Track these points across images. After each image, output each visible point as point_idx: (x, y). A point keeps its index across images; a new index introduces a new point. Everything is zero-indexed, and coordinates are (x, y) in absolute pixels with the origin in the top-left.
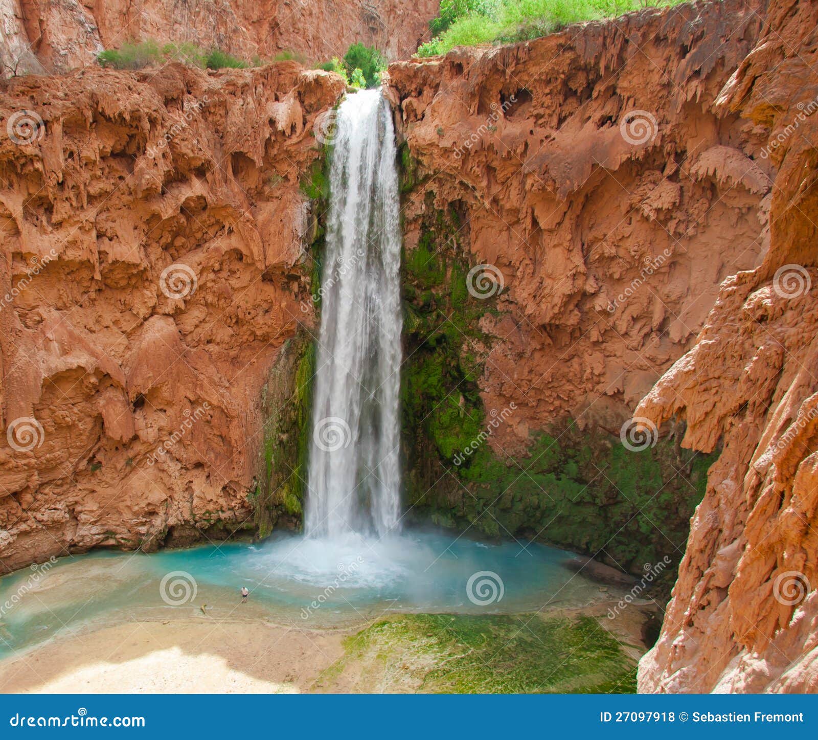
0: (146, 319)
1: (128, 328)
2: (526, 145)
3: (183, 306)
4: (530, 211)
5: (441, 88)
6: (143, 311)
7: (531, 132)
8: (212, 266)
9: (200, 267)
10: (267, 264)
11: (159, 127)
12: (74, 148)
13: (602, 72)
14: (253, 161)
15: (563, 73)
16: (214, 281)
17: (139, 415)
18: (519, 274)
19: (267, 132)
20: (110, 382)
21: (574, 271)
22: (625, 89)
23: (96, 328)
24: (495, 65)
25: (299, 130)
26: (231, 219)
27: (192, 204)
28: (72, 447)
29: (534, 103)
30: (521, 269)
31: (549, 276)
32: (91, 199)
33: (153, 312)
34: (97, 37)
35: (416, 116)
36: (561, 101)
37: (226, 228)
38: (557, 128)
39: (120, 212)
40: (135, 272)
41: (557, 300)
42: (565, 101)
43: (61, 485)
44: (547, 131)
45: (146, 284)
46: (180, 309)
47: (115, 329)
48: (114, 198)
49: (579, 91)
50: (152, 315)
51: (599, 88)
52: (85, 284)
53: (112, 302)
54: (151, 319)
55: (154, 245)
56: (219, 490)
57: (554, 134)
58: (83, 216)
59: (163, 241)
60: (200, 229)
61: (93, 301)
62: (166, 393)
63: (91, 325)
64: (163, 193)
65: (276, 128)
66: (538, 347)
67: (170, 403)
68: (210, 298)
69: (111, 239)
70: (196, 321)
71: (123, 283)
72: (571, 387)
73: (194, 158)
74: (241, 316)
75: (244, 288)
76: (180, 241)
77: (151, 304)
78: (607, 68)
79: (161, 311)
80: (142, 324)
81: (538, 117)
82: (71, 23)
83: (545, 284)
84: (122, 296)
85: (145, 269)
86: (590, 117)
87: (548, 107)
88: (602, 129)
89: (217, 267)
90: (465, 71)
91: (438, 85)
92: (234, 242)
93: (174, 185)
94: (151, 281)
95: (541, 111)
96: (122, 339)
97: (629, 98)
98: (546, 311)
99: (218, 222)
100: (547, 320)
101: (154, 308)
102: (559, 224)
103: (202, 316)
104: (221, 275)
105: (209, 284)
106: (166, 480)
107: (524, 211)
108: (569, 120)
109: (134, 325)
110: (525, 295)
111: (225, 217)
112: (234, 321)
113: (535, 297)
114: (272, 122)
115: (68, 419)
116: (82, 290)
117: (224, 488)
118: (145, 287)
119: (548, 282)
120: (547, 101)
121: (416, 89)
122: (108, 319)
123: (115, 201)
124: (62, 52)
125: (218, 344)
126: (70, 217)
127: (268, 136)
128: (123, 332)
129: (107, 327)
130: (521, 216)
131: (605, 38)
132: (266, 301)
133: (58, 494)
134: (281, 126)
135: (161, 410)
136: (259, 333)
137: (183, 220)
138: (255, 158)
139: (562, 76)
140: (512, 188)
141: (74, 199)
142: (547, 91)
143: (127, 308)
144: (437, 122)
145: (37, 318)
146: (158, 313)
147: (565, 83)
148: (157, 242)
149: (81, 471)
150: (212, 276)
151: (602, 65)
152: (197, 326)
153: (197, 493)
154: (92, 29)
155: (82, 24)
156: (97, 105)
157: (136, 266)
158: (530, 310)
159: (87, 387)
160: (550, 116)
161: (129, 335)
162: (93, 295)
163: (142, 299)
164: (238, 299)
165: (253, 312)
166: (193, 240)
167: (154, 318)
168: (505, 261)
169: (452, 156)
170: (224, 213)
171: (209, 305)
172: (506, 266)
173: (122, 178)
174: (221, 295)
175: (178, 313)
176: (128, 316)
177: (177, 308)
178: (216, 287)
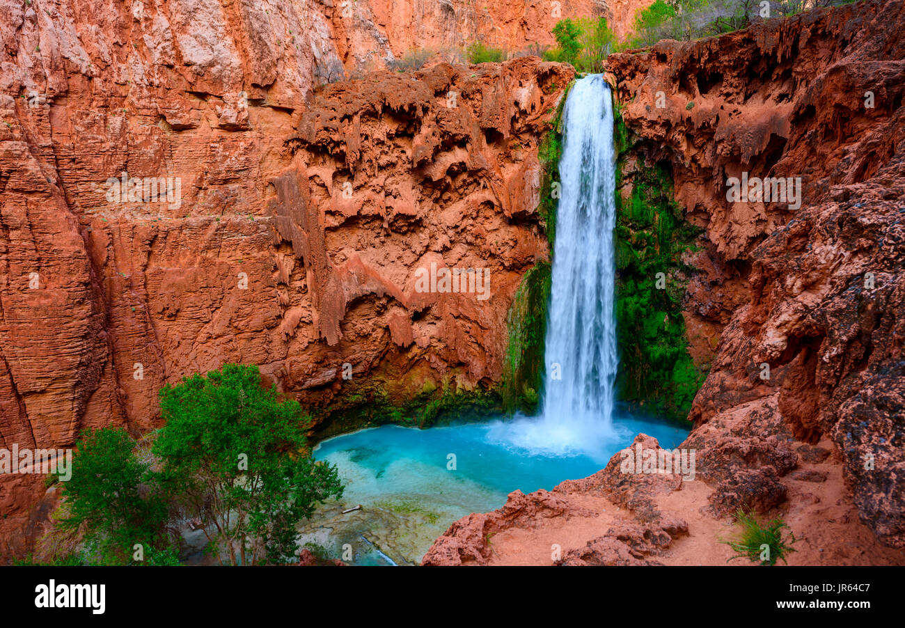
0: (421, 255)
1: (408, 262)
2: (718, 118)
3: (448, 245)
4: (721, 169)
5: (649, 73)
6: (419, 249)
7: (722, 108)
9: (462, 215)
10: (513, 212)
11: (430, 113)
12: (369, 133)
13: (779, 60)
14: (502, 135)
15: (747, 60)
17: (416, 326)
18: (713, 219)
19: (513, 111)
20: (395, 302)
21: (757, 218)
22: (798, 73)
23: (386, 262)
24: (692, 56)
25: (537, 109)
26: (485, 178)
27: (456, 168)
28: (368, 350)
29: (725, 83)
30: (714, 215)
31: (736, 222)
32: (381, 168)
33: (427, 248)
34: (388, 46)
35: (629, 95)
36: (747, 82)
37: (482, 185)
38: (744, 103)
39: (401, 177)
40: (413, 221)
41: (743, 241)
42: (750, 82)
43: (361, 377)
44: (735, 106)
45: (422, 228)
46: (446, 247)
47: (399, 263)
48: (398, 166)
49: (761, 74)
50: (425, 252)
51: (779, 71)
52: (377, 231)
53: (397, 243)
54: (426, 255)
55: (427, 199)
56: (475, 384)
57: (740, 108)
58: (374, 181)
60: (461, 187)
61: (383, 243)
62: (435, 311)
63: (381, 261)
64: (434, 161)
65: (520, 108)
66: (729, 277)
67: (438, 318)
68: (470, 238)
69: (395, 197)
70: (459, 256)
71: (405, 229)
73: (456, 135)
74: (493, 251)
75: (495, 230)
76: (447, 195)
77: (425, 243)
78: (783, 56)
79: (433, 249)
80: (418, 259)
81: (728, 95)
82: (369, 38)
83: (733, 228)
84: (404, 239)
85: (421, 218)
86: (770, 95)
87: (736, 87)
88: (780, 104)
89: (474, 214)
90: (669, 59)
91: (647, 71)
92: (488, 195)
93: (442, 154)
94: (425, 227)
95: (730, 90)
96: (405, 271)
97: (802, 80)
98: (734, 251)
99: (475, 180)
100: (735, 257)
101: (427, 246)
103: (463, 252)
104: (477, 220)
105: (469, 228)
106: (436, 375)
107: (717, 169)
108: (754, 96)
109: (413, 260)
110: (717, 236)
111: (481, 177)
112: (488, 255)
113: (725, 237)
114: (517, 104)
115: (365, 330)
116: (375, 235)
117: (479, 383)
118: (420, 232)
119: (735, 227)
120: (735, 81)
121: (629, 74)
122: (393, 256)
123: (398, 168)
124: (363, 61)
126: (366, 183)
127: (513, 114)
128: (405, 265)
129: (393, 262)
130: (715, 173)
131: (781, 33)
132: (512, 239)
133: (359, 384)
134: (523, 107)
135: (433, 323)
137: (449, 180)
138: (503, 132)
139: (747, 63)
140: (707, 151)
141: (368, 169)
142: (735, 74)
143: (408, 246)
144: (646, 100)
145: (343, 257)
146: (430, 250)
147: (749, 68)
148: (430, 197)
149: (375, 367)
150: (471, 221)
151: (779, 55)
152: (460, 259)
153: (459, 385)
154: (384, 41)
155: (377, 38)
156: (385, 99)
157: (413, 217)
158: (721, 248)
159: (378, 306)
160: (738, 94)
161: (409, 266)
162: (383, 238)
163: (418, 240)
164: (491, 238)
165: (502, 248)
166: (457, 194)
167: (429, 253)
168: (702, 208)
169: (657, 127)
170: (480, 174)
171: (469, 243)
172: (702, 212)
173: (404, 152)
174: (478, 235)
175: (444, 250)
176: (408, 253)
177: (444, 246)
178: (474, 230)
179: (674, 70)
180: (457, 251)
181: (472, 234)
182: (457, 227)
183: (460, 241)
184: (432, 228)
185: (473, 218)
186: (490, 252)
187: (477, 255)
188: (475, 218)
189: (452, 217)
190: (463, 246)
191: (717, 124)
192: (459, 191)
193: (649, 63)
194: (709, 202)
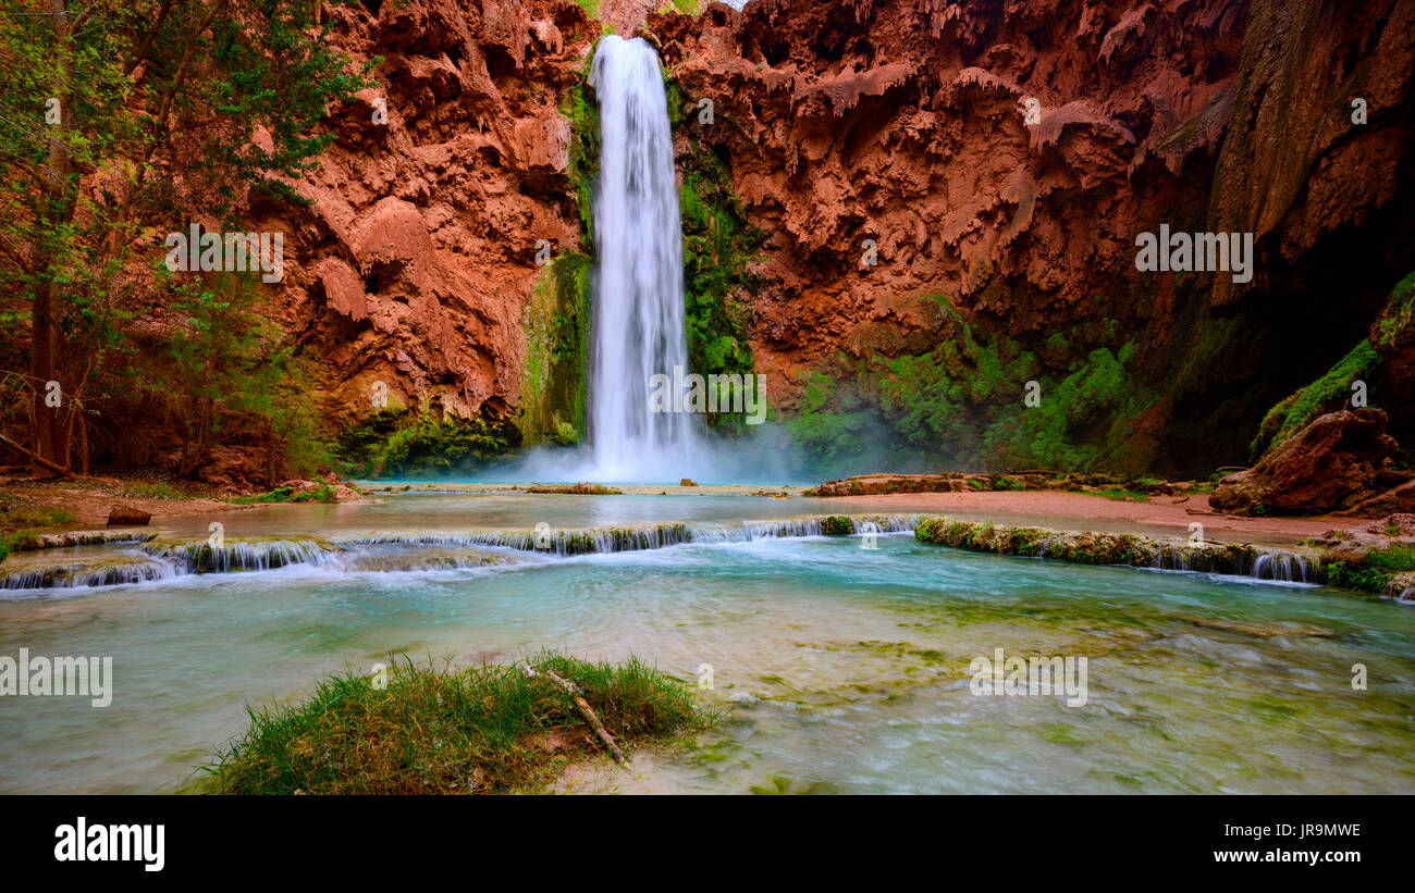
0: (380, 197)
1: (356, 200)
2: (793, 82)
4: (796, 147)
5: (703, 35)
6: (378, 185)
7: (796, 74)
8: (464, 159)
9: (450, 155)
10: (531, 164)
14: (512, 62)
15: (821, 23)
16: (464, 176)
17: (373, 299)
18: (788, 210)
20: (335, 247)
21: (846, 196)
22: (876, 38)
23: (317, 182)
25: (559, 49)
26: (486, 115)
27: (443, 79)
28: (275, 319)
29: (793, 53)
30: (789, 205)
31: (822, 202)
33: (391, 190)
37: (481, 124)
41: (832, 223)
45: (384, 152)
46: (424, 196)
47: (340, 195)
50: (389, 193)
53: (338, 160)
54: (387, 199)
55: (397, 110)
56: (476, 410)
59: (407, 111)
60: (446, 121)
62: (410, 273)
66: (808, 284)
67: (412, 294)
68: (460, 196)
70: (442, 219)
71: (356, 137)
72: (842, 320)
74: (495, 225)
75: (500, 195)
76: (423, 125)
77: (390, 176)
79: (400, 193)
80: (375, 201)
81: (799, 63)
83: (819, 209)
84: (352, 159)
86: (845, 67)
87: (807, 57)
89: (469, 160)
91: (700, 32)
92: (490, 140)
94: (390, 153)
95: (801, 58)
96: (350, 211)
97: (880, 47)
98: (820, 238)
99: (470, 114)
100: (822, 245)
101: (391, 184)
102: (827, 156)
103: (449, 215)
104: (474, 173)
105: (458, 178)
106: (408, 385)
107: (791, 148)
109: (365, 199)
110: (796, 226)
111: (480, 112)
112: (487, 230)
117: (483, 408)
118: (381, 157)
119: (821, 208)
122: (331, 178)
125: (467, 254)
127: (528, 42)
128: (351, 203)
129: (330, 186)
130: (788, 153)
132: (524, 214)
135: (401, 299)
136: (516, 249)
137: (431, 95)
138: (516, 58)
139: (821, 26)
142: (805, 42)
143: (357, 175)
146: (396, 193)
148: (400, 111)
150: (463, 170)
152: (442, 225)
153: (448, 410)
158: (803, 238)
159: (305, 238)
160: (810, 63)
161: (357, 209)
163: (377, 172)
164: (492, 206)
165: (509, 225)
166: (437, 134)
167: (391, 198)
168: (771, 202)
169: (724, 85)
170: (479, 105)
171: (458, 205)
172: (771, 209)
173: (363, 19)
174: (473, 195)
175: (421, 201)
176: (356, 185)
177: (421, 192)
178: (467, 184)
179: (737, 27)
180: (439, 212)
181: (464, 189)
182: (439, 171)
183: (442, 199)
184: (401, 158)
185: (465, 166)
186: (490, 225)
187: (469, 228)
188: (470, 168)
189: (433, 153)
190: (448, 206)
191: (792, 88)
192: (442, 127)
193: (702, 26)
194: (779, 193)
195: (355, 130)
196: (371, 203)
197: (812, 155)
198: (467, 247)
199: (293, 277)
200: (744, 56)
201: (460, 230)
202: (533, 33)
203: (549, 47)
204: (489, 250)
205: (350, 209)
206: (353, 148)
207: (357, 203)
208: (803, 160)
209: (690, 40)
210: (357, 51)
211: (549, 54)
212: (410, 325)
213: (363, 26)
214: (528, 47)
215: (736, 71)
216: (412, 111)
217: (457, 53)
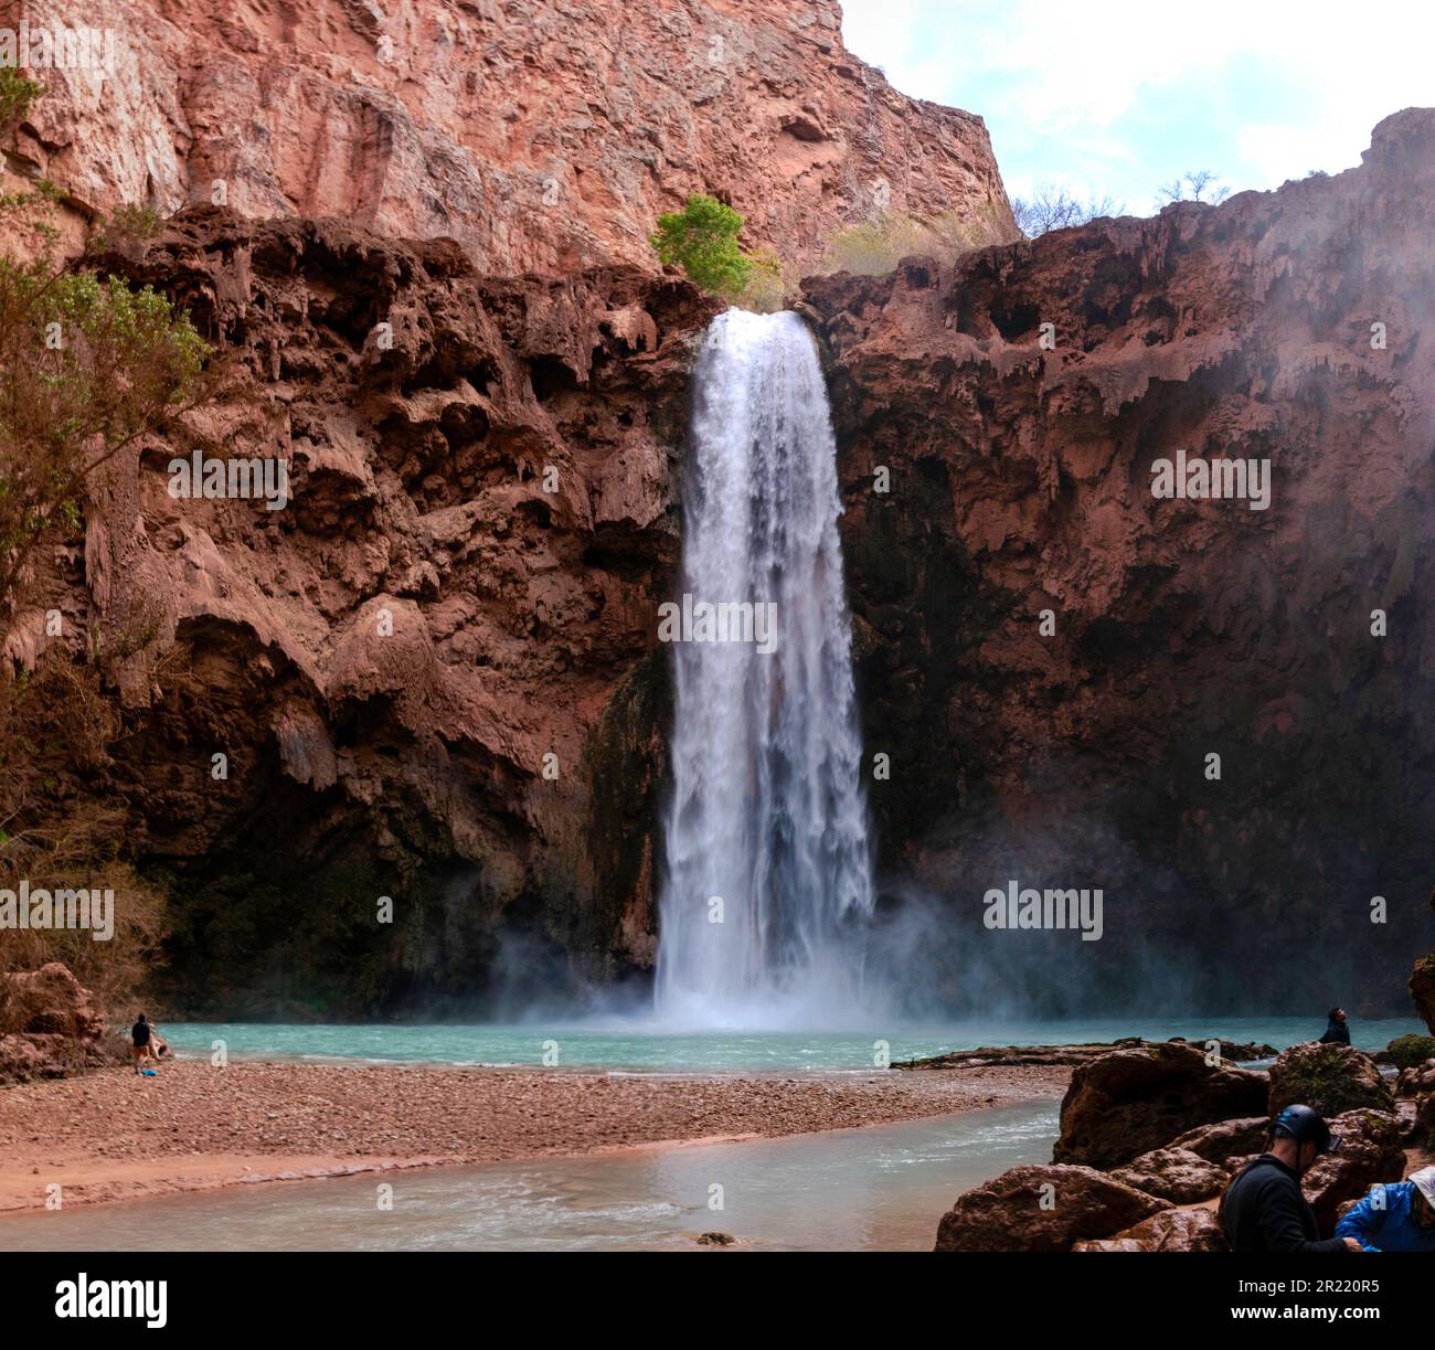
0: (365, 597)
1: (331, 605)
2: (1043, 362)
3: (436, 582)
4: (1054, 459)
6: (363, 581)
8: (494, 524)
9: (472, 520)
10: (599, 520)
12: (267, 291)
13: (1146, 273)
14: (572, 373)
15: (1087, 277)
16: (494, 549)
18: (1045, 556)
19: (596, 340)
22: (1178, 298)
23: (274, 588)
24: (984, 261)
25: (650, 345)
26: (530, 455)
27: (462, 418)
30: (1047, 551)
31: (1098, 545)
32: (288, 371)
33: (380, 585)
35: (854, 333)
36: (1085, 322)
37: (520, 471)
38: (1085, 351)
39: (334, 407)
40: (354, 499)
41: (1116, 578)
42: (1090, 323)
45: (371, 533)
46: (431, 585)
47: (308, 603)
49: (1110, 308)
50: (378, 591)
51: (1143, 298)
53: (307, 555)
54: (375, 600)
55: (391, 470)
57: (1082, 353)
58: (270, 390)
59: (407, 468)
60: (470, 471)
61: (273, 542)
63: (267, 579)
64: (410, 395)
65: (611, 337)
66: (1087, 679)
68: (487, 580)
69: (315, 441)
70: (460, 617)
71: (330, 519)
74: (543, 617)
75: (550, 570)
76: (432, 482)
77: (380, 566)
78: (1152, 268)
79: (396, 586)
80: (357, 604)
84: (325, 549)
85: (374, 498)
86: (1131, 336)
88: (1152, 347)
89: (502, 524)
90: (933, 280)
92: (534, 489)
94: (380, 531)
96: (323, 624)
97: (1186, 309)
99: (506, 457)
101: (382, 577)
102: (1105, 471)
103: (470, 611)
104: (510, 542)
107: (1045, 460)
108: (1100, 347)
109: (343, 604)
111: (519, 451)
112: (530, 626)
118: (368, 540)
120: (1064, 317)
122: (297, 581)
123: (326, 386)
125: (498, 667)
127: (597, 344)
128: (323, 612)
129: (295, 594)
130: (1040, 469)
131: (1145, 236)
132: (591, 595)
134: (620, 333)
136: (577, 650)
137: (444, 439)
138: (577, 368)
139: (1087, 282)
141: (258, 362)
142: (1064, 304)
143: (334, 571)
144: (893, 331)
146: (388, 589)
148: (397, 469)
150: (492, 541)
151: (1145, 265)
152: (459, 627)
156: (315, 233)
157: (358, 486)
159: (254, 675)
160: (1071, 336)
161: (332, 619)
162: (274, 532)
164: (538, 588)
165: (566, 614)
167: (383, 597)
168: (1019, 545)
169: (924, 374)
170: (517, 442)
171: (483, 593)
172: (1020, 555)
173: (341, 358)
174: (507, 576)
175: (425, 595)
176: (332, 586)
177: (425, 582)
178: (498, 561)
179: (946, 290)
180: (457, 606)
181: (494, 569)
182: (454, 547)
183: (460, 588)
184: (397, 537)
185: (496, 534)
186: (536, 618)
187: (502, 626)
188: (502, 536)
189: (446, 522)
190: (470, 597)
191: (1040, 373)
192: (463, 480)
193: (891, 289)
194: (1029, 530)
195: (330, 509)
196: (354, 608)
197: (1079, 470)
198: (499, 655)
199: (237, 734)
200: (960, 329)
201: (488, 631)
202: (605, 328)
203: (632, 344)
204: (535, 656)
205: (321, 623)
206: (328, 535)
207: (332, 612)
208: (1065, 478)
209: (870, 310)
210: (333, 402)
211: (635, 353)
212: (399, 788)
213: (341, 368)
214: (597, 350)
215: (942, 353)
216: (414, 466)
217: (482, 374)
